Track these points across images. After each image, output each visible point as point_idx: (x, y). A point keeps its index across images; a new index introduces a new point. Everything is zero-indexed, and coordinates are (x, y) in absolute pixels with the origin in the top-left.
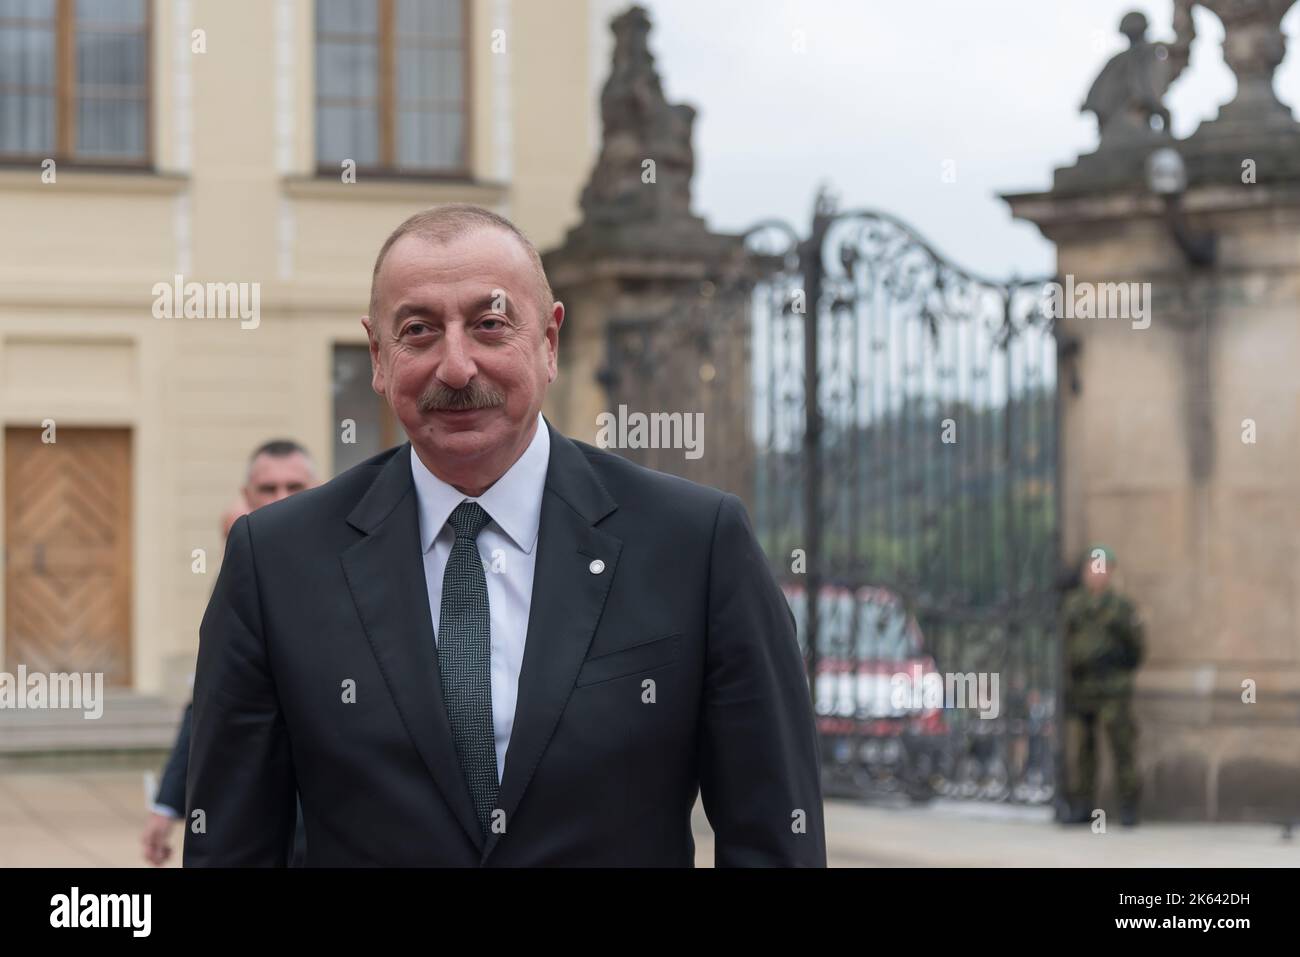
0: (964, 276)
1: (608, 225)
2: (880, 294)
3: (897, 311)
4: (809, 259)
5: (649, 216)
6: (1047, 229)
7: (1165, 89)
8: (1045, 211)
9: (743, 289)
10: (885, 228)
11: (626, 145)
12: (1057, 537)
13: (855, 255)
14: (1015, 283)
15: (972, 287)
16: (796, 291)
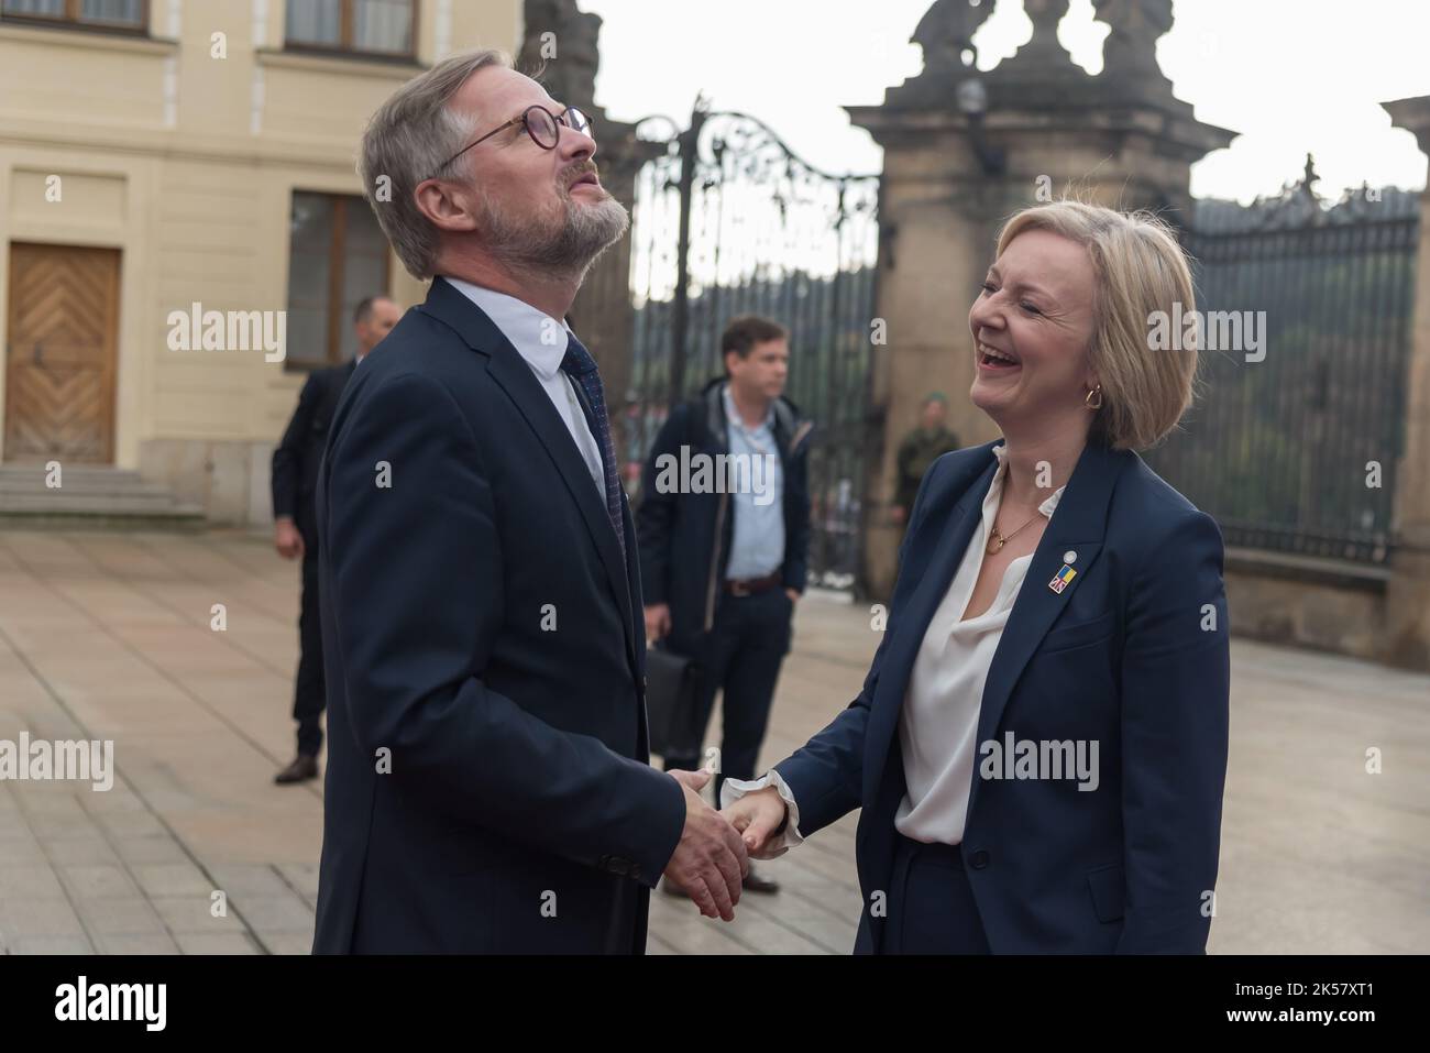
0: (809, 169)
2: (741, 178)
3: (755, 192)
4: (688, 144)
6: (879, 136)
7: (973, 32)
8: (876, 121)
9: (634, 166)
10: (749, 126)
12: (869, 380)
13: (724, 146)
14: (849, 177)
15: (815, 178)
16: (675, 170)
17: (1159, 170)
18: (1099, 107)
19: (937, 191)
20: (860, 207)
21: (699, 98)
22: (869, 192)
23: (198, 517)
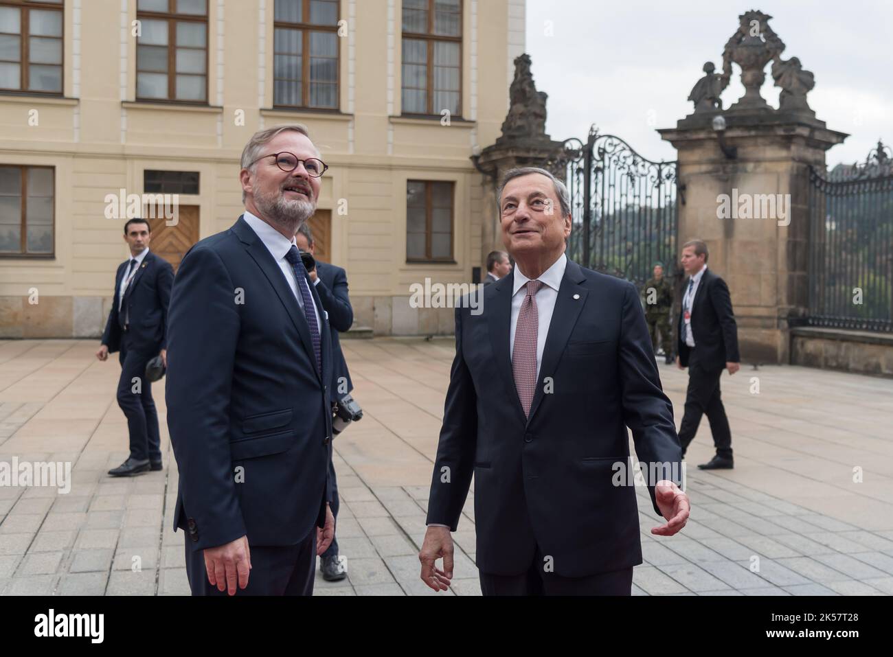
0: (644, 160)
1: (513, 137)
2: (613, 165)
3: (619, 173)
4: (587, 151)
5: (529, 135)
6: (675, 143)
7: (720, 93)
8: (674, 136)
9: (563, 163)
10: (616, 141)
11: (520, 108)
13: (605, 151)
14: (663, 163)
15: (647, 164)
16: (582, 164)
17: (809, 154)
18: (779, 125)
19: (704, 168)
20: (668, 178)
21: (592, 129)
22: (672, 169)
23: (370, 332)
